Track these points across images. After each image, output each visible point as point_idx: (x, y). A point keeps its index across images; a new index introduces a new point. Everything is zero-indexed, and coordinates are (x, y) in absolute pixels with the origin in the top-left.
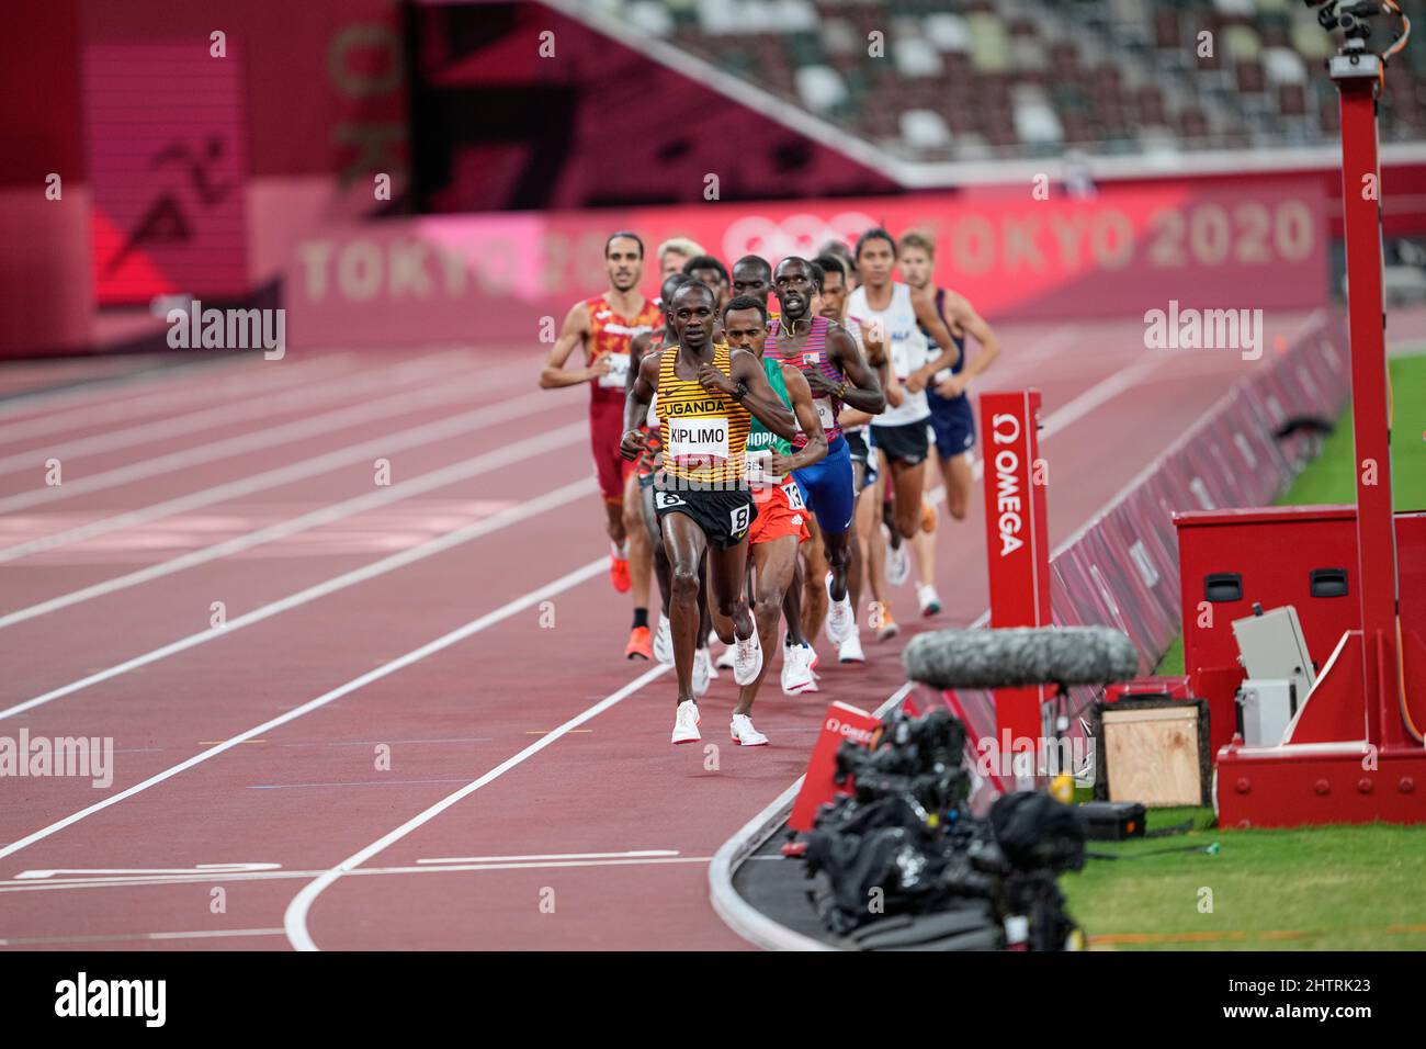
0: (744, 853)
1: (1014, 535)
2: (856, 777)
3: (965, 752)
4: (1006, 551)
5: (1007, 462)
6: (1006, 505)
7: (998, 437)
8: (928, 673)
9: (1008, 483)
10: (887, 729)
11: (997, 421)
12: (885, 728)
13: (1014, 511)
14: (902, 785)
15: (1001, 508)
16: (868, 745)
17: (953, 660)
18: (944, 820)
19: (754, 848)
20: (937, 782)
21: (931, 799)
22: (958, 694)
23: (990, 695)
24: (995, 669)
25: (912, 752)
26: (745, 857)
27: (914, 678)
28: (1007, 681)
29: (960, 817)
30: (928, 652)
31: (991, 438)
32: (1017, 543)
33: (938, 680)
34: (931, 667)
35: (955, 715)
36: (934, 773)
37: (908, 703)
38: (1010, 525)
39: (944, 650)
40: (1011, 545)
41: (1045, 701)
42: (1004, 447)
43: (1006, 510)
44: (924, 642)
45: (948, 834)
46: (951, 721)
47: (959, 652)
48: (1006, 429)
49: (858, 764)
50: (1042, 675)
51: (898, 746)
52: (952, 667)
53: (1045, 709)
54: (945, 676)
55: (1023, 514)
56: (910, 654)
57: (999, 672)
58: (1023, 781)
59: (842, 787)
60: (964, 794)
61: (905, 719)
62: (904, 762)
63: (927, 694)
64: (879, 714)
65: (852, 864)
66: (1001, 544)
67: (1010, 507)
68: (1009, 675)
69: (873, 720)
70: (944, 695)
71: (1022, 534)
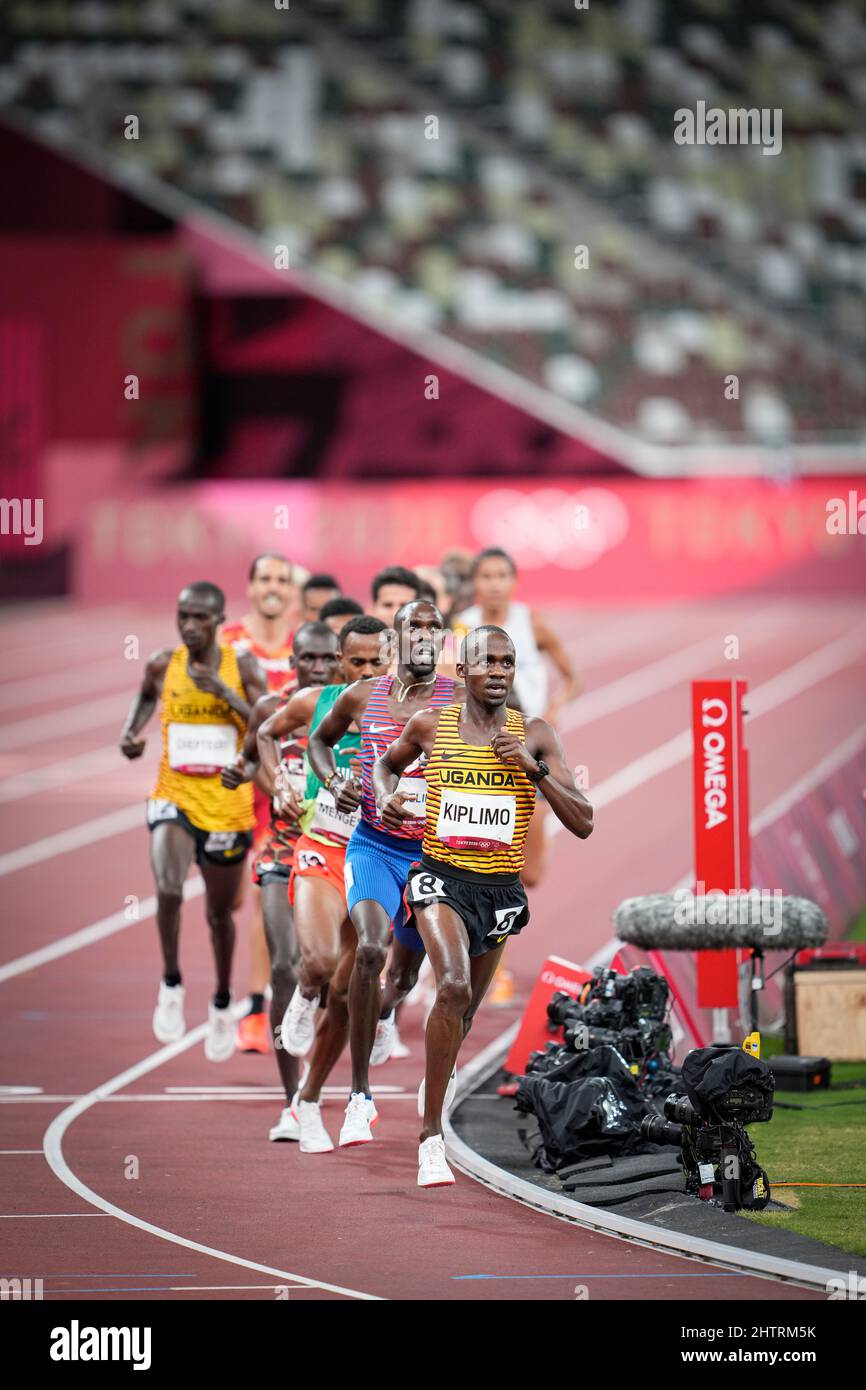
0: (464, 1091)
1: (720, 810)
2: (567, 1028)
3: (668, 1007)
4: (711, 823)
5: (714, 743)
6: (712, 783)
7: (707, 721)
8: (636, 934)
9: (714, 762)
10: (596, 985)
11: (707, 705)
12: (593, 983)
13: (719, 788)
14: (608, 1036)
15: (707, 784)
16: (579, 999)
17: (659, 923)
18: (645, 1069)
19: (474, 1087)
20: (641, 1035)
21: (633, 1050)
22: (665, 954)
23: (694, 955)
24: (696, 932)
25: (618, 1006)
26: (466, 1095)
27: (623, 939)
28: (708, 944)
29: (660, 1066)
30: (636, 914)
31: (701, 719)
32: (722, 817)
33: (643, 941)
34: (638, 928)
35: (660, 974)
36: (636, 1027)
37: (616, 962)
38: (715, 800)
39: (651, 913)
40: (715, 818)
41: (744, 960)
42: (712, 729)
43: (712, 787)
44: (633, 906)
45: (649, 1081)
46: (654, 979)
47: (664, 916)
48: (715, 713)
49: (569, 1016)
50: (739, 940)
51: (605, 1000)
52: (658, 928)
53: (743, 969)
54: (651, 937)
55: (728, 790)
56: (620, 915)
57: (700, 935)
58: (721, 1035)
59: (554, 1034)
60: (665, 1046)
61: (612, 976)
62: (610, 1015)
63: (635, 954)
64: (589, 968)
65: (560, 1107)
66: (706, 818)
67: (716, 784)
68: (709, 938)
69: (584, 974)
70: (651, 954)
71: (727, 809)
